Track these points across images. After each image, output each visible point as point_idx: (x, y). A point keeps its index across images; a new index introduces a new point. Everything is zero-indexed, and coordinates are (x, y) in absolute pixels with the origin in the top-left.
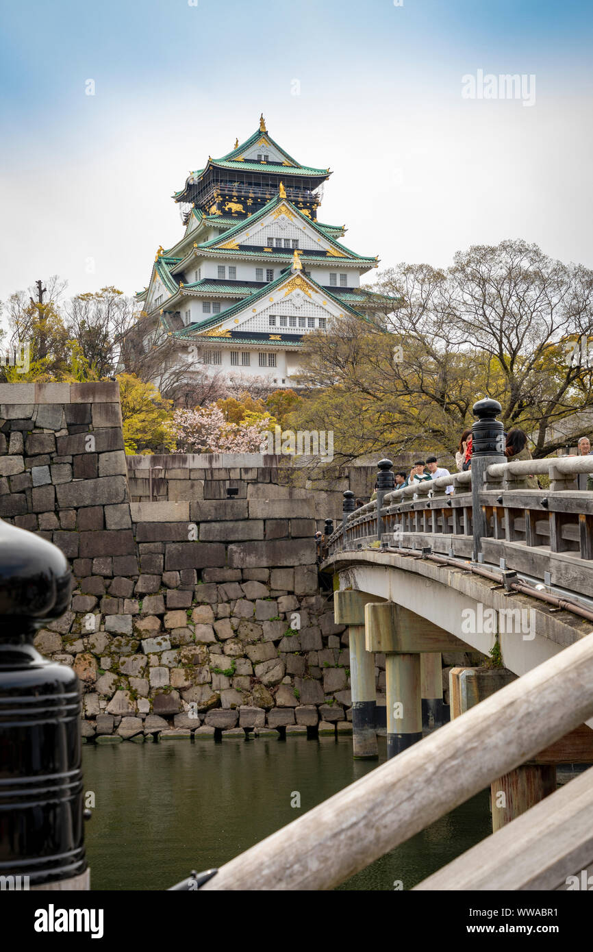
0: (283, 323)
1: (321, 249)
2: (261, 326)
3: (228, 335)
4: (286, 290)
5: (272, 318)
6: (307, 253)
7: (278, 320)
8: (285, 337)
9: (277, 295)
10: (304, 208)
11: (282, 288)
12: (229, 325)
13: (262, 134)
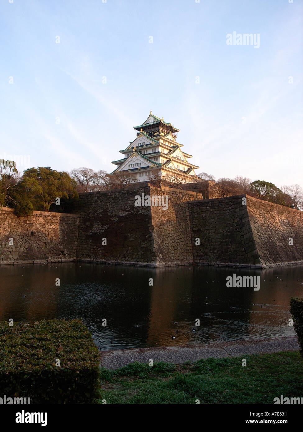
0: (132, 166)
1: (149, 143)
2: (127, 168)
3: (120, 172)
4: (132, 157)
5: (129, 165)
6: (146, 145)
7: (130, 165)
8: (132, 170)
9: (130, 159)
10: (157, 132)
11: (131, 157)
12: (120, 170)
13: (150, 115)
